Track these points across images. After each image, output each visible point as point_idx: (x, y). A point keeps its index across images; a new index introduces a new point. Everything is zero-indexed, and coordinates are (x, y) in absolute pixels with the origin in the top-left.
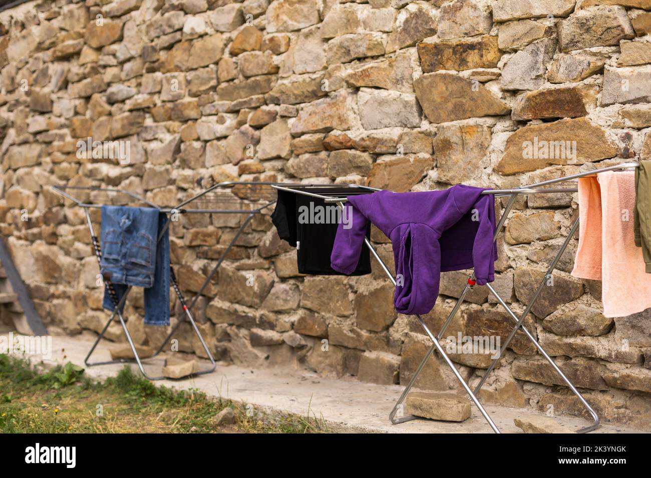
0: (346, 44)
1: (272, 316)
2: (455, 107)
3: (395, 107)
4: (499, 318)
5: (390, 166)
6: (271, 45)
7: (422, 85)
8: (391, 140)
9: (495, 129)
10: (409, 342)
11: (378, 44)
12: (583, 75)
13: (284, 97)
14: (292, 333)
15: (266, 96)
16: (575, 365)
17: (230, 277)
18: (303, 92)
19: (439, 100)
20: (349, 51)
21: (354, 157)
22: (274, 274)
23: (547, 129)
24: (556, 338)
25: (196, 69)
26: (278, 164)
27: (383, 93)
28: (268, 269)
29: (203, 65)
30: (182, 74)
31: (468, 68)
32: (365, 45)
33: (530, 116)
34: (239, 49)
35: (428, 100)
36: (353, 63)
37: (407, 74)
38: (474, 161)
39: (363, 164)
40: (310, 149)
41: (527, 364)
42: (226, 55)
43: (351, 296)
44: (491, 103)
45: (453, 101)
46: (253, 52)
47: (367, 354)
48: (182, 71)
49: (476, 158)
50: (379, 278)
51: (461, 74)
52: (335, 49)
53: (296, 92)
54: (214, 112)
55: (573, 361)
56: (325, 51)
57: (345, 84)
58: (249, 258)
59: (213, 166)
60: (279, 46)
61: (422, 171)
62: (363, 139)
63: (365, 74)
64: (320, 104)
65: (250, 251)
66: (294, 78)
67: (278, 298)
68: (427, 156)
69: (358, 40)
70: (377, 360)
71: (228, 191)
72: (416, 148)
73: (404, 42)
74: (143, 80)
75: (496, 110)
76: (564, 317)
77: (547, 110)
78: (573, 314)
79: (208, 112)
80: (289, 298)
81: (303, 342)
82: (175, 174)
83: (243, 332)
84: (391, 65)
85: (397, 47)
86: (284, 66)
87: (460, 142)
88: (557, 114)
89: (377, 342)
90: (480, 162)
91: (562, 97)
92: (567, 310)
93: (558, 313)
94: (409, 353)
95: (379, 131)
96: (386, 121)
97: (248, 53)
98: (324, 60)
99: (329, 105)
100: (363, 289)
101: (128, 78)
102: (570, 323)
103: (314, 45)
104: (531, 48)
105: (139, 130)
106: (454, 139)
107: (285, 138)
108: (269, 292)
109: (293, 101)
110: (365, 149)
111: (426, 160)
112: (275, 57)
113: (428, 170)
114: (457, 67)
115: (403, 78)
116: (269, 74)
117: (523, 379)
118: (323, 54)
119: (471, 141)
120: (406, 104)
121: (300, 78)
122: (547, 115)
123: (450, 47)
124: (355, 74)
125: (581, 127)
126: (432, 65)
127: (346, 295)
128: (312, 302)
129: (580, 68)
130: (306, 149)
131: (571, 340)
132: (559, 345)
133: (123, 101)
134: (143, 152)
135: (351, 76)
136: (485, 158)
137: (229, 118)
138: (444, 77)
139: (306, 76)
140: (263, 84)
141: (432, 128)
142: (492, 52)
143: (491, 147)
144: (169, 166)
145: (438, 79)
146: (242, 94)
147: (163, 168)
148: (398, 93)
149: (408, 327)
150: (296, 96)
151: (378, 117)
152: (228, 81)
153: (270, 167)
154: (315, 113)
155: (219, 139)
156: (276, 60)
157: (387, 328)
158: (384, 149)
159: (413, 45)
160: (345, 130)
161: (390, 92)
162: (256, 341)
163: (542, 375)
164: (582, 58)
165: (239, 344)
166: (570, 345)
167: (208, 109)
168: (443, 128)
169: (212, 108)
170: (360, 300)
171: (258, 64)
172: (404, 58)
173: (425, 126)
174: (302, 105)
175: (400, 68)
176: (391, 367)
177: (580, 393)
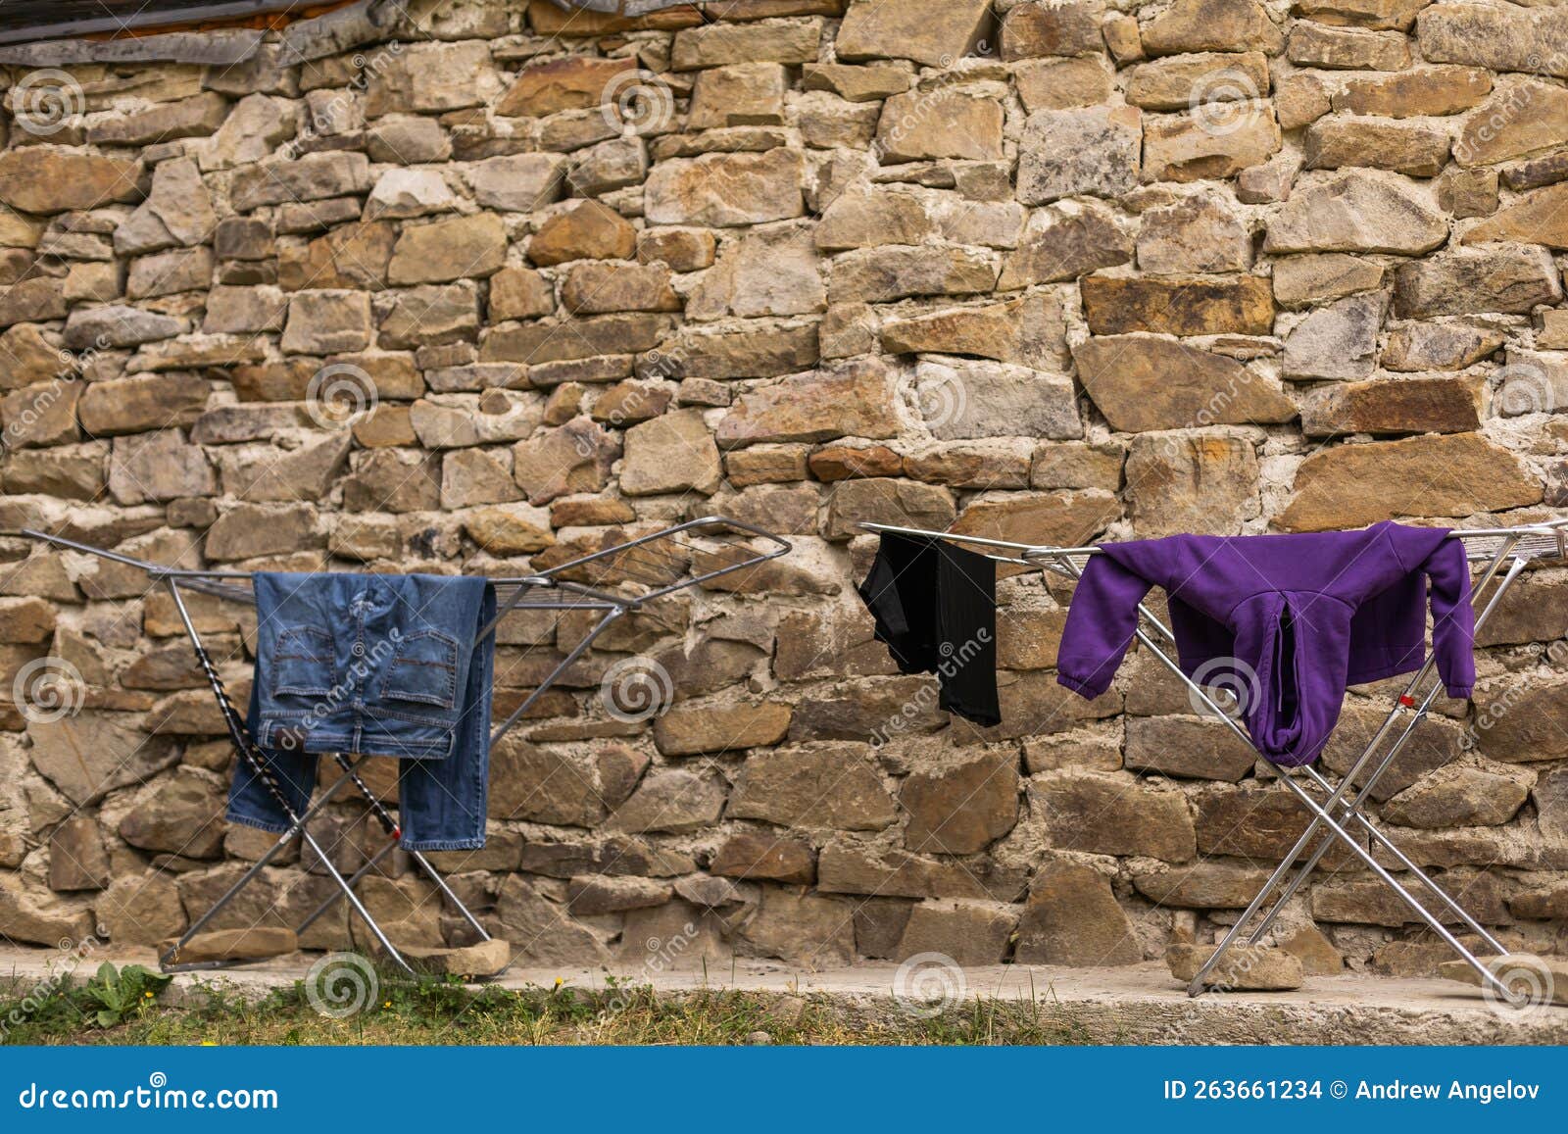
0: (889, 263)
1: (640, 844)
2: (1176, 403)
3: (1018, 398)
4: (1286, 804)
5: (1010, 512)
6: (668, 249)
7: (1097, 357)
8: (1013, 461)
9: (1267, 448)
10: (1051, 870)
11: (981, 269)
12: (1467, 359)
13: (700, 362)
14: (700, 876)
15: (640, 358)
16: (1455, 881)
17: (508, 761)
18: (758, 356)
19: (1136, 388)
20: (895, 278)
21: (912, 492)
22: (652, 748)
23: (1393, 450)
24: (1416, 833)
25: (412, 286)
26: (679, 505)
27: (992, 369)
28: (635, 737)
29: (434, 278)
30: (366, 295)
31: (1205, 332)
32: (943, 269)
33: (1354, 427)
34: (564, 251)
35: (1109, 386)
36: (903, 303)
37: (1051, 333)
38: (1225, 506)
39: (935, 508)
40: (780, 475)
41: (1348, 888)
42: (516, 262)
43: (890, 785)
44: (1261, 396)
45: (1173, 391)
46: (612, 262)
47: (929, 905)
48: (362, 288)
49: (1228, 500)
50: (970, 742)
51: (1191, 341)
52: (855, 272)
53: (735, 353)
54: (471, 385)
55: (1450, 874)
56: (823, 273)
57: (876, 345)
58: (573, 714)
59: (465, 506)
60: (693, 254)
61: (1094, 524)
62: (937, 457)
63: (943, 326)
64: (803, 383)
65: (580, 698)
66: (729, 324)
67: (667, 800)
68: (1107, 494)
69: (925, 259)
70: (960, 915)
71: (521, 562)
72: (1081, 478)
73: (1048, 271)
74: (214, 301)
75: (1274, 413)
76: (1435, 793)
77: (1390, 416)
78: (1456, 785)
79: (452, 383)
80: (698, 799)
81: (736, 896)
82: (324, 522)
83: (544, 885)
84: (1013, 314)
85: (1029, 280)
86: (703, 297)
87: (1189, 470)
88: (1410, 424)
89: (955, 878)
90: (1237, 509)
91: (1423, 394)
92: (1441, 780)
93: (1422, 785)
94: (1050, 892)
95: (979, 442)
96: (995, 424)
97: (594, 262)
98: (823, 293)
99: (829, 384)
100: (926, 767)
101: (152, 293)
102: (1449, 803)
103: (793, 259)
104: (1347, 304)
105: (190, 418)
106: (1178, 464)
107: (705, 450)
108: (637, 787)
109: (723, 372)
110: (938, 478)
111: (1106, 502)
112: (675, 277)
113: (1109, 521)
114: (1177, 329)
115: (1040, 341)
116: (659, 311)
117: (1338, 919)
118: (818, 279)
119: (1217, 467)
120: (1050, 393)
121: (750, 327)
122: (1388, 426)
123: (1165, 289)
124: (916, 326)
125: (1468, 450)
126: (1117, 320)
127: (875, 784)
128: (773, 804)
129: (1460, 348)
130: (769, 474)
131: (1450, 836)
132: (1420, 847)
133: (133, 348)
134: (208, 471)
135: (902, 329)
136: (1248, 502)
137: (519, 399)
138: (1148, 346)
139: (766, 322)
140: (638, 331)
141: (1121, 441)
142: (1262, 306)
143: (1263, 482)
144: (308, 505)
145: (1134, 348)
146: (570, 349)
147: (285, 510)
148: (1029, 371)
149: (1049, 840)
150: (736, 363)
151: (976, 414)
152: (520, 320)
153: (656, 510)
154: (791, 400)
155: (487, 445)
156: (681, 283)
157: (988, 847)
158: (995, 478)
159: (1072, 280)
160: (882, 438)
161: (1008, 366)
162: (588, 905)
163: (1381, 906)
164: (1463, 330)
165: (529, 914)
166: (1448, 846)
167: (449, 378)
168: (1152, 440)
169: (467, 376)
170: (918, 793)
171: (627, 286)
172: (1046, 302)
173: (1100, 435)
174: (751, 383)
175: (1033, 321)
176: (999, 926)
177: (1455, 935)
